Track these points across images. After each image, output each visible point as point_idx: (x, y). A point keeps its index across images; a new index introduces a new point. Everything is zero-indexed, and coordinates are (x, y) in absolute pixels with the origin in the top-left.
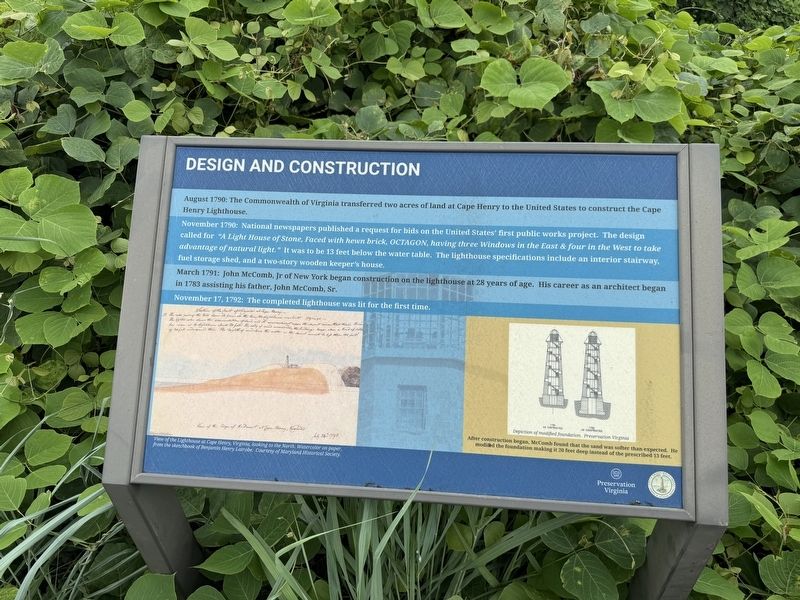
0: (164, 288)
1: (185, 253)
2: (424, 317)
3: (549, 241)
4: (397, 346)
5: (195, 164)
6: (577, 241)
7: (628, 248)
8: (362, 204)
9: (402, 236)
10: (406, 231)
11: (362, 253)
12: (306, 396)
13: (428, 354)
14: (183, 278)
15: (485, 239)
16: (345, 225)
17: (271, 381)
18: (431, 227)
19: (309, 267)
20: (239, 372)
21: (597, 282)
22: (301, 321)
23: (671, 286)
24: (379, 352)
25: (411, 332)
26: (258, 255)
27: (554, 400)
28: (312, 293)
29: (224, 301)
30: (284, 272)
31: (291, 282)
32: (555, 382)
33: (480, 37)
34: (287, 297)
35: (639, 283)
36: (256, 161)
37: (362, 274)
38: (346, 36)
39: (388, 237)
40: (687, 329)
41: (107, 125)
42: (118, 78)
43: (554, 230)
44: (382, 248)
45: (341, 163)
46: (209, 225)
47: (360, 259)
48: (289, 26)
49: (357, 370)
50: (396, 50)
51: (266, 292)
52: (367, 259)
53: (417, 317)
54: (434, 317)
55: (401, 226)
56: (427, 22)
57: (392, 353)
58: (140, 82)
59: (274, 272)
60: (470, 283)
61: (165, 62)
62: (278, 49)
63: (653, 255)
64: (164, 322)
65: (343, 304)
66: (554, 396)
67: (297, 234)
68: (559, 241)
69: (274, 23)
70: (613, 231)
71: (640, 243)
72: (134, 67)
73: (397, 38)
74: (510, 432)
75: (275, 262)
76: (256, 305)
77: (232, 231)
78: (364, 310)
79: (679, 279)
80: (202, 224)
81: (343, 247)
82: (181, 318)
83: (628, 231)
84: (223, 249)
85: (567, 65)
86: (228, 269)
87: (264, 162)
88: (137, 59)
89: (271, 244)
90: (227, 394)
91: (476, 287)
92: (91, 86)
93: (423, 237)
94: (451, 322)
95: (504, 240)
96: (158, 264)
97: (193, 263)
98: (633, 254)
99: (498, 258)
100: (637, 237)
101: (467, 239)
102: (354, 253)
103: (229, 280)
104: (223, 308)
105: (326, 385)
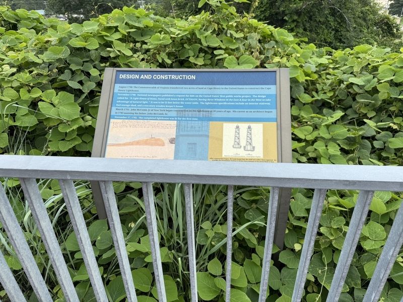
0: (112, 114)
1: (119, 103)
2: (196, 122)
3: (236, 98)
4: (187, 131)
5: (123, 76)
6: (245, 98)
7: (260, 100)
8: (176, 88)
9: (189, 97)
10: (191, 96)
11: (176, 103)
12: (157, 147)
13: (197, 133)
14: (118, 111)
15: (216, 98)
16: (171, 94)
17: (146, 143)
18: (198, 95)
19: (159, 107)
20: (136, 140)
21: (251, 110)
22: (156, 124)
23: (274, 111)
24: (181, 133)
25: (192, 127)
26: (143, 104)
27: (237, 146)
28: (160, 115)
29: (131, 118)
30: (150, 109)
31: (153, 112)
32: (237, 140)
33: (225, 50)
34: (152, 117)
35: (264, 110)
36: (142, 75)
37: (176, 109)
38: (174, 49)
39: (185, 98)
40: (279, 123)
41: (83, 77)
42: (87, 62)
43: (237, 95)
44: (183, 101)
45: (170, 76)
46: (126, 95)
47: (176, 105)
48: (152, 44)
49: (175, 139)
50: (193, 54)
51: (144, 115)
52: (178, 105)
53: (194, 122)
54: (200, 122)
55: (189, 94)
56: (205, 44)
57: (185, 133)
58: (95, 63)
59: (147, 109)
60: (211, 111)
61: (105, 56)
62: (147, 53)
63: (268, 102)
64: (111, 125)
65: (170, 118)
66: (237, 145)
67: (155, 97)
68: (238, 98)
69: (146, 43)
70: (256, 95)
71: (265, 98)
72: (93, 58)
73: (193, 50)
74: (223, 156)
75: (148, 106)
76: (141, 119)
77: (134, 97)
78: (177, 120)
79: (276, 109)
80: (124, 95)
81: (170, 101)
82: (117, 123)
83: (261, 95)
84: (131, 102)
85: (257, 58)
86: (133, 108)
87: (145, 76)
88: (94, 55)
89: (147, 100)
90: (131, 147)
91: (213, 113)
92: (77, 64)
93: (196, 98)
94: (205, 123)
95: (222, 98)
96: (110, 107)
97: (121, 106)
98: (262, 102)
99: (220, 104)
100: (263, 97)
101: (210, 98)
102: (174, 103)
103: (133, 112)
104: (130, 120)
105: (164, 143)
